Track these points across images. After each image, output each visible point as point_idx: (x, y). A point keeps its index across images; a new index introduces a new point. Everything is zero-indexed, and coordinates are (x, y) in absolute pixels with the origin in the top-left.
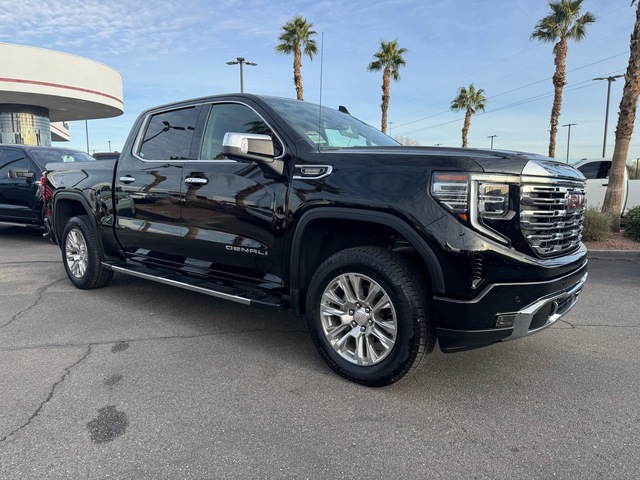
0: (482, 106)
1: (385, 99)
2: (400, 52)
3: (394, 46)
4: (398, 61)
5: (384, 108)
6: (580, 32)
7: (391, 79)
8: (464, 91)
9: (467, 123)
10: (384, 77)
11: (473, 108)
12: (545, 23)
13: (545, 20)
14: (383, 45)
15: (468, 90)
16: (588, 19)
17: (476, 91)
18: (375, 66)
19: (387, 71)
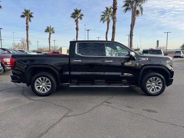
0: (54, 32)
1: (27, 27)
2: (31, 13)
3: (29, 11)
4: (31, 16)
5: (27, 30)
6: (81, 18)
7: (29, 21)
8: (48, 27)
9: (50, 37)
10: (26, 20)
11: (51, 33)
12: (73, 14)
13: (73, 13)
14: (25, 10)
15: (49, 27)
16: (82, 15)
17: (52, 28)
18: (23, 16)
19: (27, 18)
